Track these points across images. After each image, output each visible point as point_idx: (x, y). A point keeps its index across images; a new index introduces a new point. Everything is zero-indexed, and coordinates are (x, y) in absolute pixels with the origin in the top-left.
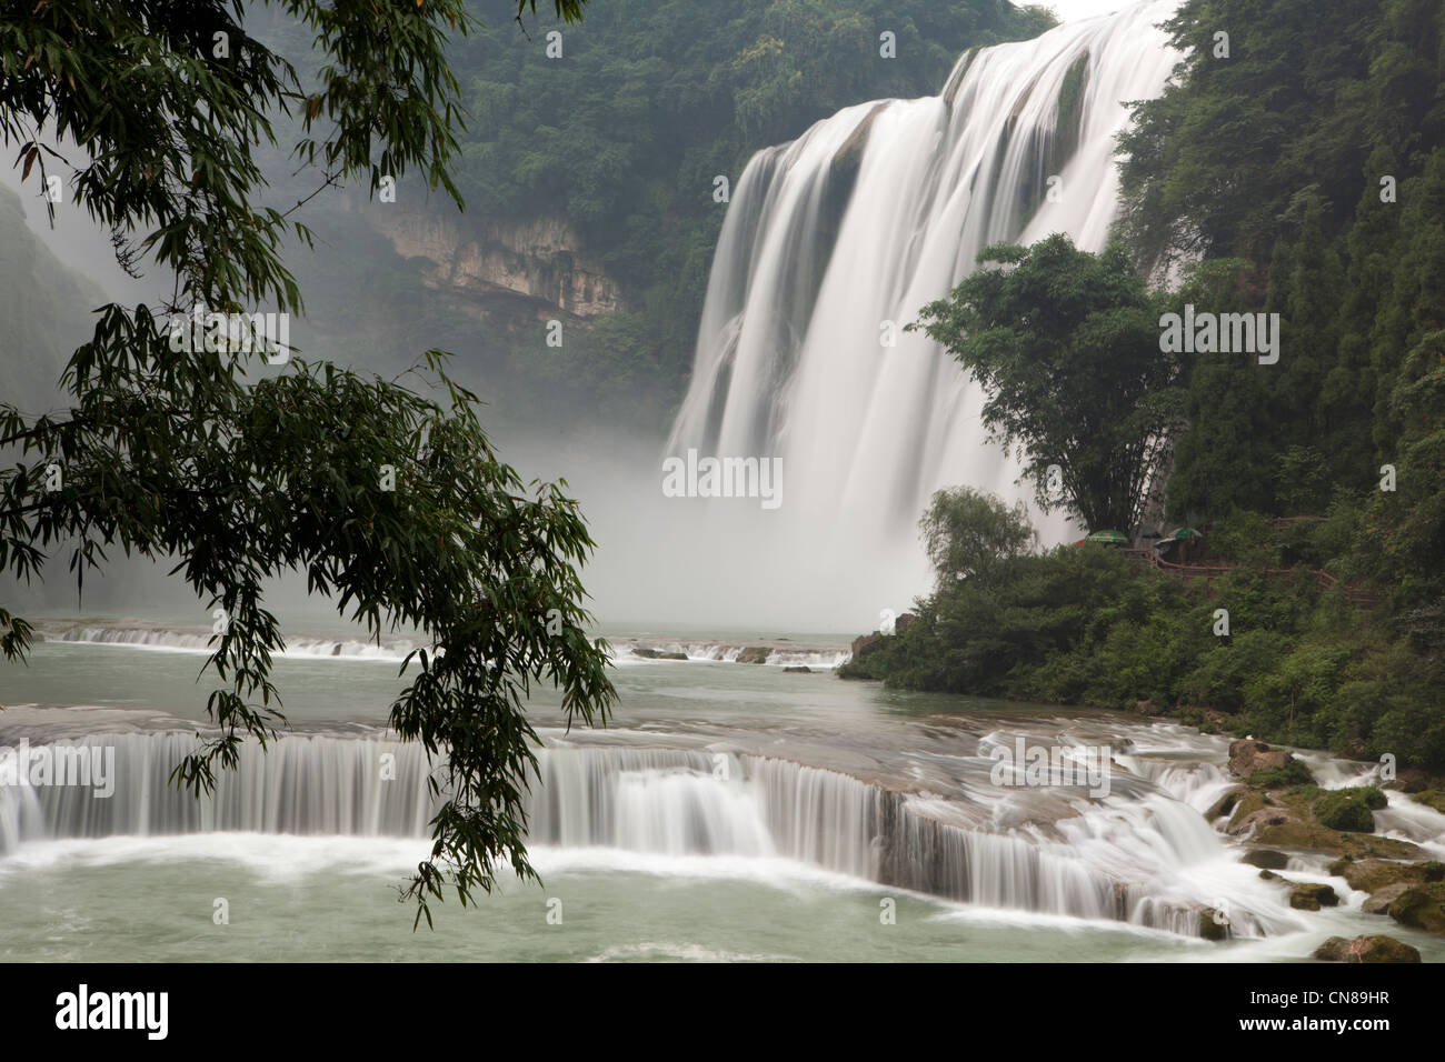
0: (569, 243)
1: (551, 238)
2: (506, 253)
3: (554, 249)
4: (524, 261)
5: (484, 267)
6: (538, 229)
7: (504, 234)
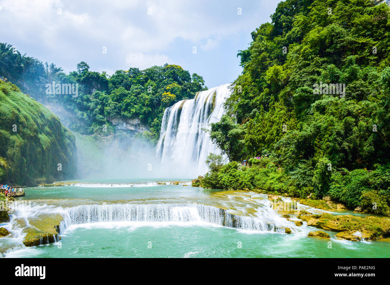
0: (139, 122)
1: (136, 121)
2: (130, 124)
3: (137, 123)
4: (132, 125)
5: (127, 126)
6: (134, 120)
7: (129, 121)
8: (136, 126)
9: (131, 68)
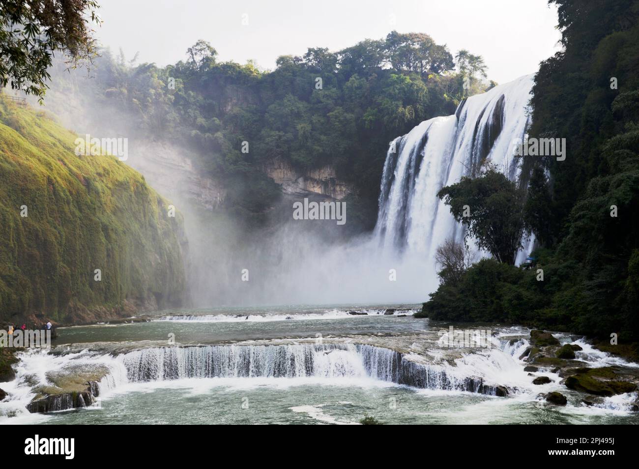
0: (334, 175)
1: (326, 173)
2: (313, 180)
3: (329, 177)
4: (318, 182)
5: (305, 185)
6: (322, 171)
7: (312, 174)
8: (325, 184)
9: (310, 50)
